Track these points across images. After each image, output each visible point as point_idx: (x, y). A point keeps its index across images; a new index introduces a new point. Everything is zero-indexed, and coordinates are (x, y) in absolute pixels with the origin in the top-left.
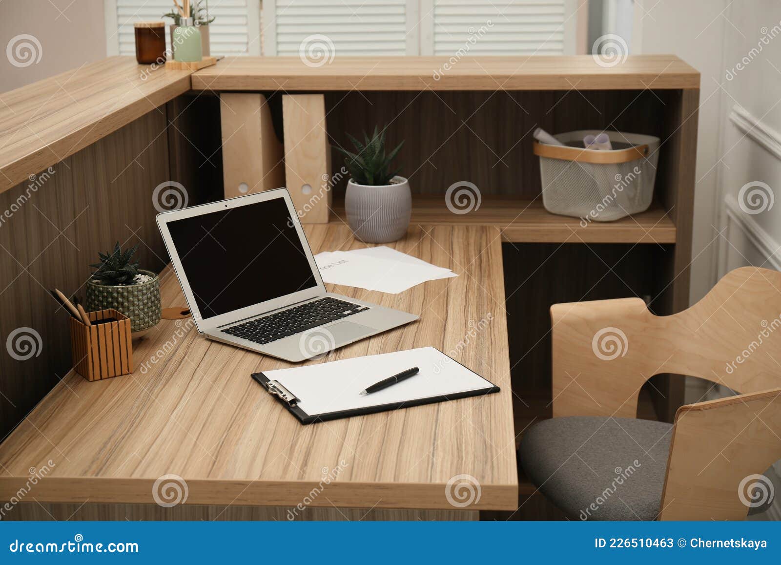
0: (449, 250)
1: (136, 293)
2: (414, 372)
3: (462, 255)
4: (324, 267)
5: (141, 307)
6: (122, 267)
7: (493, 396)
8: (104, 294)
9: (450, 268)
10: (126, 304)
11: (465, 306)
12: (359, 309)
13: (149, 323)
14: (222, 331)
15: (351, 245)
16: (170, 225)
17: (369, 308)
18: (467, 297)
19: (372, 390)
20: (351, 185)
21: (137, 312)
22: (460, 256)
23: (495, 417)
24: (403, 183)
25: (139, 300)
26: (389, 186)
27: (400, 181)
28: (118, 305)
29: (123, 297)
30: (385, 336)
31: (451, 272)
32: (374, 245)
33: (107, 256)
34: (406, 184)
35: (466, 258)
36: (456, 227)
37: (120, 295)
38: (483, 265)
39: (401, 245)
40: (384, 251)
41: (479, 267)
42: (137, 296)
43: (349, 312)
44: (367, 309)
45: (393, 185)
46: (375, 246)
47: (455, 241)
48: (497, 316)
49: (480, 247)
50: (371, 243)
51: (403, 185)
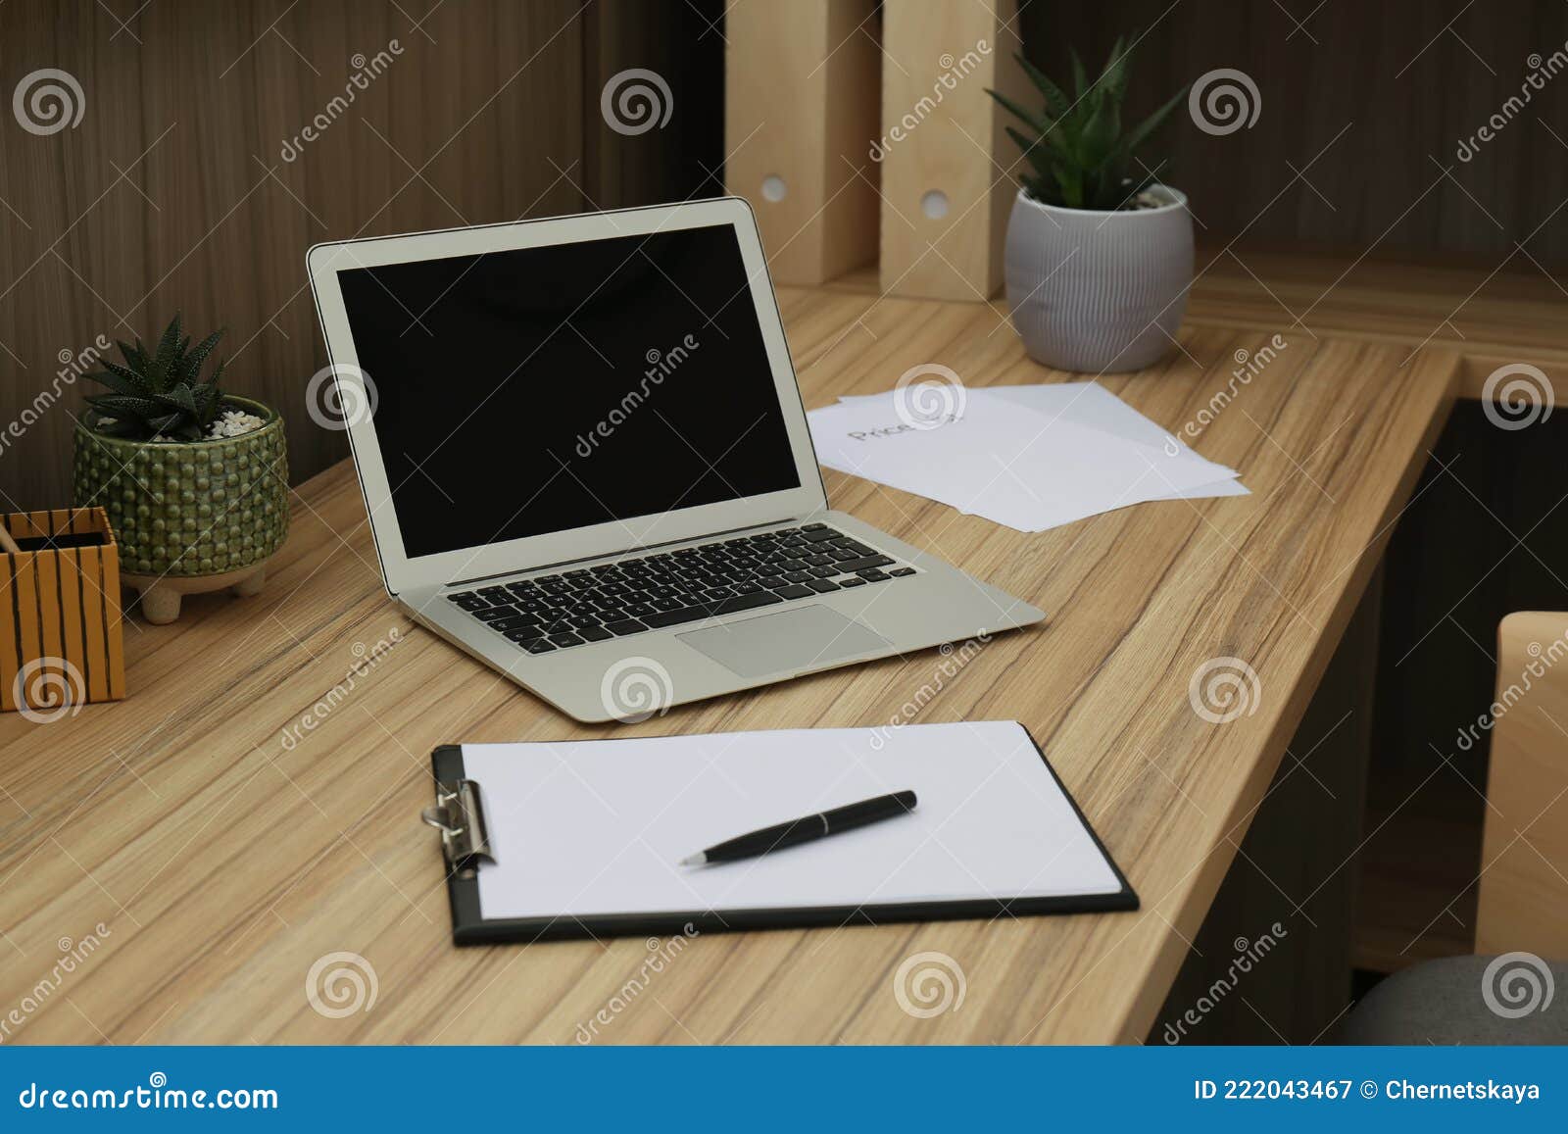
0: (1273, 410)
1: (189, 467)
2: (899, 805)
3: (1298, 433)
4: (886, 431)
5: (205, 507)
6: (170, 388)
7: (1108, 921)
8: (102, 460)
9: (1237, 469)
10: (159, 496)
11: (1211, 594)
12: (885, 570)
13: (229, 554)
14: (451, 598)
15: (1004, 373)
16: (350, 280)
17: (914, 572)
18: (1235, 566)
19: (723, 854)
20: (1024, 206)
21: (190, 521)
22: (1291, 433)
23: (1067, 1005)
24: (1172, 207)
25: (198, 489)
26: (1127, 213)
27: (1167, 201)
28: (137, 497)
29: (151, 475)
30: (915, 663)
31: (1237, 479)
32: (1068, 375)
33: (136, 350)
34: (1181, 209)
35: (1303, 443)
36: (1332, 344)
37: (142, 469)
38: (1345, 466)
39: (1139, 385)
40: (1090, 394)
41: (1328, 472)
42: (194, 478)
43: (853, 576)
44: (910, 572)
45: (1142, 212)
46: (1069, 381)
47: (1307, 384)
48: (1288, 638)
49: (1368, 410)
50: (1065, 370)
51: (1171, 212)
